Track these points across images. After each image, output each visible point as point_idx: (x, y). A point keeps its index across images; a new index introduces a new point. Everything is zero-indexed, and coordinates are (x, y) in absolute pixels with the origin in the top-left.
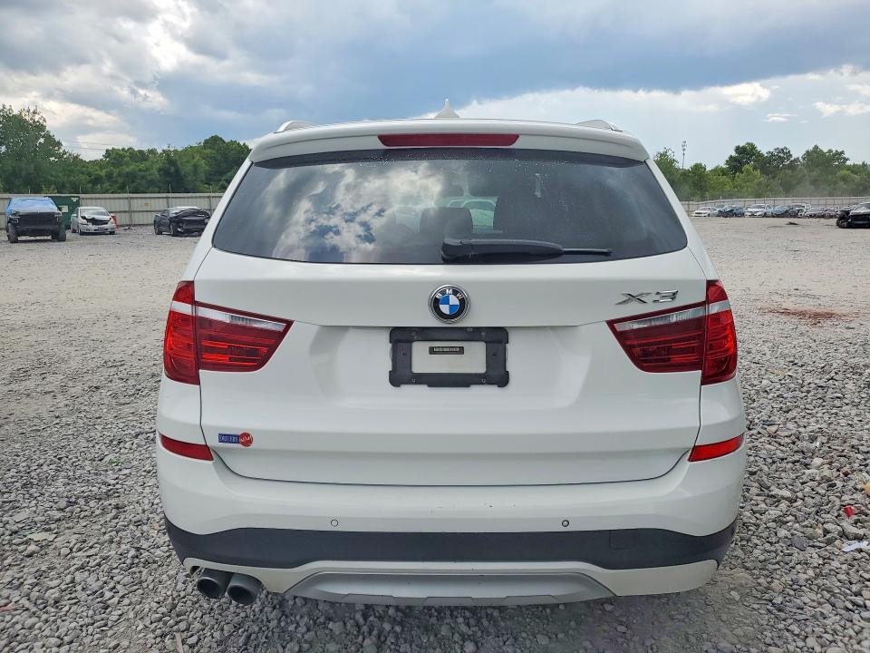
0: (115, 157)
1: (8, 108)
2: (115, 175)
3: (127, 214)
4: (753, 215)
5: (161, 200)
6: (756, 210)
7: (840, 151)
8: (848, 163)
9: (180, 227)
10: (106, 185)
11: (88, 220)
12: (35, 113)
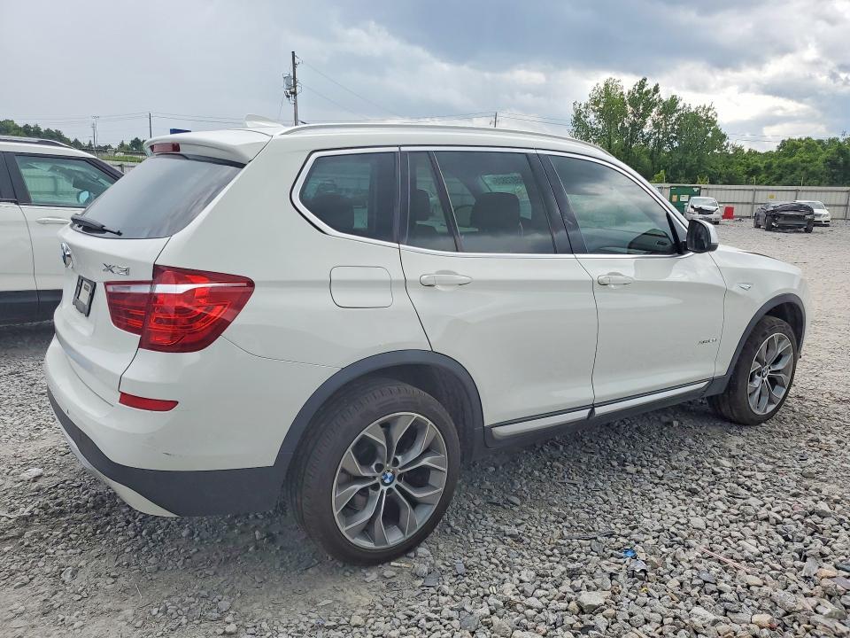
0: (789, 147)
1: (688, 106)
2: (774, 165)
3: (750, 206)
5: (789, 193)
9: (775, 221)
10: (763, 176)
11: (696, 210)
12: (709, 109)
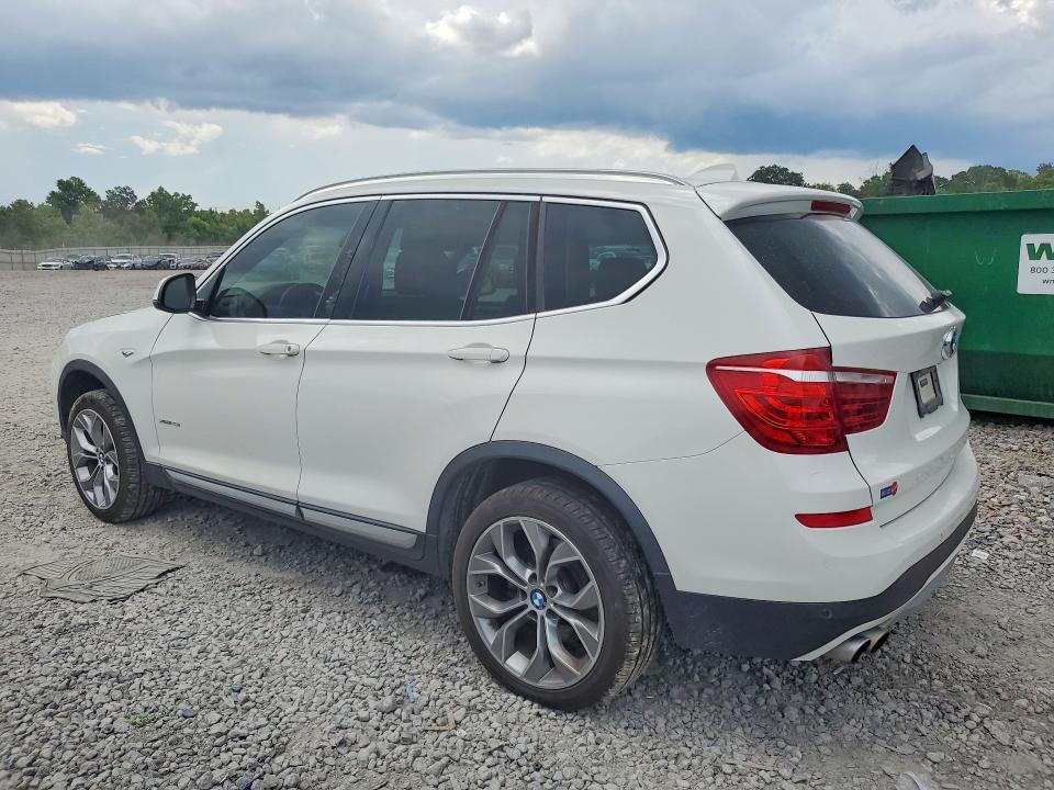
4: (119, 267)
6: (123, 261)
7: (187, 195)
8: (197, 209)
